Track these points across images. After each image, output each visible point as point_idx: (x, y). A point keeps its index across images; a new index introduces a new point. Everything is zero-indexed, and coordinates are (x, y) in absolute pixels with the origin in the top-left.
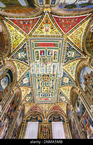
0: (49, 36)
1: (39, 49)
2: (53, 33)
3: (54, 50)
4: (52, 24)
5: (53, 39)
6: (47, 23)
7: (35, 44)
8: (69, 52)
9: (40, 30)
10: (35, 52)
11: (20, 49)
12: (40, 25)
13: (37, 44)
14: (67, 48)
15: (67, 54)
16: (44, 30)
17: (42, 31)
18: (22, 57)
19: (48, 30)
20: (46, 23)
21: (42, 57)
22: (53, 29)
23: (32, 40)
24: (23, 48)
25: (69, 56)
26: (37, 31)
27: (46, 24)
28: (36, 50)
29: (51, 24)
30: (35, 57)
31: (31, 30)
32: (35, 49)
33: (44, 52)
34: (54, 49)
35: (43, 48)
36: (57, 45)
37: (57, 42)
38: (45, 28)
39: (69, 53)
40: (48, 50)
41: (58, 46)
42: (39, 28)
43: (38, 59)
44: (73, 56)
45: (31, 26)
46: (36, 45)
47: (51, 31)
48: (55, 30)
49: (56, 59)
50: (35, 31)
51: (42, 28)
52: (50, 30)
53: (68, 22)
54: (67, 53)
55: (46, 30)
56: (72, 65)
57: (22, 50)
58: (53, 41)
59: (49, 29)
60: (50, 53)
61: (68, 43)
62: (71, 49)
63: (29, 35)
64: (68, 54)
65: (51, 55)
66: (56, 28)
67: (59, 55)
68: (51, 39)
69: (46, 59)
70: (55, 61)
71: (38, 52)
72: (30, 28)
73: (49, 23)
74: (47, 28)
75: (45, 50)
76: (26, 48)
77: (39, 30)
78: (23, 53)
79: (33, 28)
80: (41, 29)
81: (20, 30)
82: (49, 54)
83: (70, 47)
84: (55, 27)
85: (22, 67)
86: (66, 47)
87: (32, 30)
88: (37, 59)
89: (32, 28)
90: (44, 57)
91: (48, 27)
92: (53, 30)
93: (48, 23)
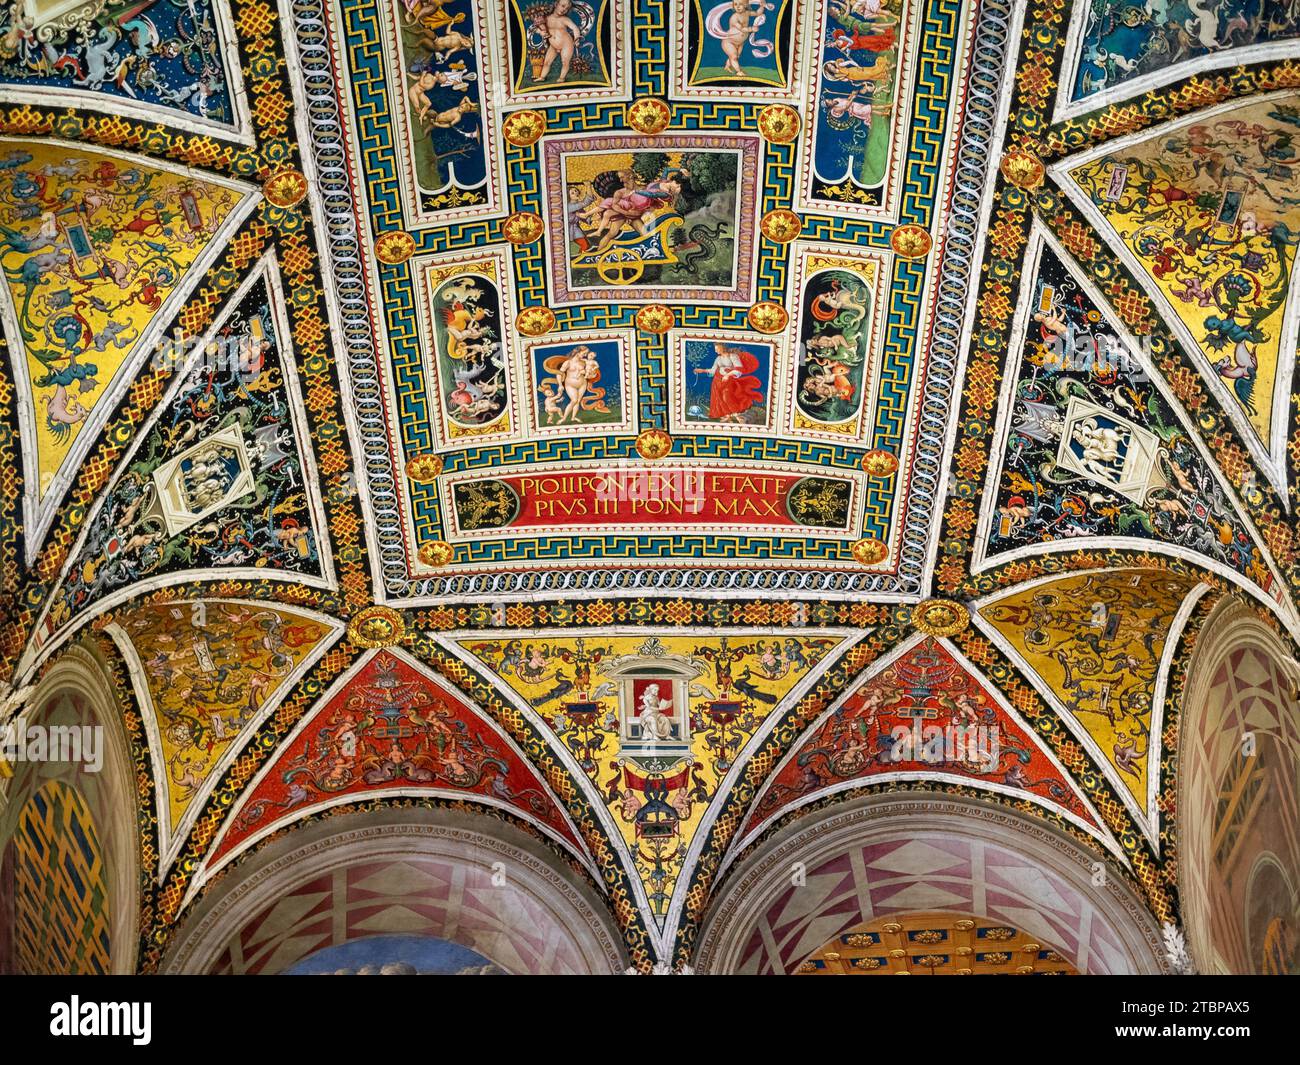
0: (623, 613)
1: (781, 449)
2: (564, 654)
3: (520, 426)
4: (588, 765)
5: (555, 579)
6: (656, 788)
7: (840, 518)
8: (244, 485)
9: (741, 686)
10: (867, 414)
11: (1106, 529)
12: (748, 754)
13: (813, 517)
14: (303, 518)
15: (268, 446)
16: (695, 690)
17: (723, 675)
18: (1103, 422)
19: (640, 688)
20: (669, 785)
21: (742, 318)
22: (571, 708)
23: (887, 565)
24: (1047, 514)
25: (230, 435)
26: (793, 677)
27: (671, 773)
28: (831, 433)
29: (606, 774)
30: (876, 336)
31: (873, 683)
32: (851, 456)
33: (699, 387)
34: (519, 453)
35: (715, 446)
36: (482, 506)
37: (486, 551)
38: (682, 719)
39: (246, 474)
40: (627, 427)
41: (462, 496)
42: (761, 707)
43: (820, 285)
44: (166, 474)
45: (865, 716)
46: (824, 503)
47: (594, 680)
48: (537, 690)
49: (444, 311)
50: (822, 668)
51: (723, 712)
52: (610, 691)
53: (396, 755)
54: (268, 459)
55: (666, 692)
56: (97, 322)
57: (1065, 504)
58: (555, 547)
59: (618, 704)
60: (578, 373)
61: (312, 567)
62: (236, 534)
63: (909, 631)
64: (246, 458)
65: (566, 351)
66: (532, 718)
67: (409, 377)
68: (579, 578)
69: (652, 275)
70: (464, 261)
71: (814, 406)
72: (874, 700)
73: (632, 781)
74: (648, 712)
75: (678, 426)
76: (1004, 499)
77: (764, 687)
78: (1067, 460)
79: (833, 709)
80: (734, 697)
81: (1019, 694)
82: (607, 355)
83: (261, 539)
84: (548, 736)
85: (1196, 240)
86: (318, 515)
87: (861, 680)
88: (841, 299)
89: (857, 700)
90: (703, 316)
91: (636, 730)
92: (572, 697)
93: (646, 786)
